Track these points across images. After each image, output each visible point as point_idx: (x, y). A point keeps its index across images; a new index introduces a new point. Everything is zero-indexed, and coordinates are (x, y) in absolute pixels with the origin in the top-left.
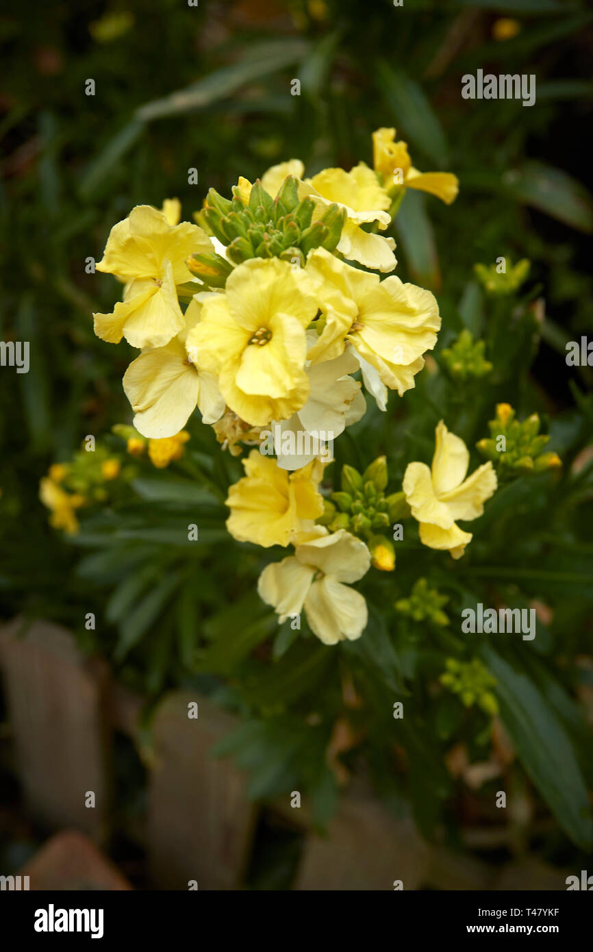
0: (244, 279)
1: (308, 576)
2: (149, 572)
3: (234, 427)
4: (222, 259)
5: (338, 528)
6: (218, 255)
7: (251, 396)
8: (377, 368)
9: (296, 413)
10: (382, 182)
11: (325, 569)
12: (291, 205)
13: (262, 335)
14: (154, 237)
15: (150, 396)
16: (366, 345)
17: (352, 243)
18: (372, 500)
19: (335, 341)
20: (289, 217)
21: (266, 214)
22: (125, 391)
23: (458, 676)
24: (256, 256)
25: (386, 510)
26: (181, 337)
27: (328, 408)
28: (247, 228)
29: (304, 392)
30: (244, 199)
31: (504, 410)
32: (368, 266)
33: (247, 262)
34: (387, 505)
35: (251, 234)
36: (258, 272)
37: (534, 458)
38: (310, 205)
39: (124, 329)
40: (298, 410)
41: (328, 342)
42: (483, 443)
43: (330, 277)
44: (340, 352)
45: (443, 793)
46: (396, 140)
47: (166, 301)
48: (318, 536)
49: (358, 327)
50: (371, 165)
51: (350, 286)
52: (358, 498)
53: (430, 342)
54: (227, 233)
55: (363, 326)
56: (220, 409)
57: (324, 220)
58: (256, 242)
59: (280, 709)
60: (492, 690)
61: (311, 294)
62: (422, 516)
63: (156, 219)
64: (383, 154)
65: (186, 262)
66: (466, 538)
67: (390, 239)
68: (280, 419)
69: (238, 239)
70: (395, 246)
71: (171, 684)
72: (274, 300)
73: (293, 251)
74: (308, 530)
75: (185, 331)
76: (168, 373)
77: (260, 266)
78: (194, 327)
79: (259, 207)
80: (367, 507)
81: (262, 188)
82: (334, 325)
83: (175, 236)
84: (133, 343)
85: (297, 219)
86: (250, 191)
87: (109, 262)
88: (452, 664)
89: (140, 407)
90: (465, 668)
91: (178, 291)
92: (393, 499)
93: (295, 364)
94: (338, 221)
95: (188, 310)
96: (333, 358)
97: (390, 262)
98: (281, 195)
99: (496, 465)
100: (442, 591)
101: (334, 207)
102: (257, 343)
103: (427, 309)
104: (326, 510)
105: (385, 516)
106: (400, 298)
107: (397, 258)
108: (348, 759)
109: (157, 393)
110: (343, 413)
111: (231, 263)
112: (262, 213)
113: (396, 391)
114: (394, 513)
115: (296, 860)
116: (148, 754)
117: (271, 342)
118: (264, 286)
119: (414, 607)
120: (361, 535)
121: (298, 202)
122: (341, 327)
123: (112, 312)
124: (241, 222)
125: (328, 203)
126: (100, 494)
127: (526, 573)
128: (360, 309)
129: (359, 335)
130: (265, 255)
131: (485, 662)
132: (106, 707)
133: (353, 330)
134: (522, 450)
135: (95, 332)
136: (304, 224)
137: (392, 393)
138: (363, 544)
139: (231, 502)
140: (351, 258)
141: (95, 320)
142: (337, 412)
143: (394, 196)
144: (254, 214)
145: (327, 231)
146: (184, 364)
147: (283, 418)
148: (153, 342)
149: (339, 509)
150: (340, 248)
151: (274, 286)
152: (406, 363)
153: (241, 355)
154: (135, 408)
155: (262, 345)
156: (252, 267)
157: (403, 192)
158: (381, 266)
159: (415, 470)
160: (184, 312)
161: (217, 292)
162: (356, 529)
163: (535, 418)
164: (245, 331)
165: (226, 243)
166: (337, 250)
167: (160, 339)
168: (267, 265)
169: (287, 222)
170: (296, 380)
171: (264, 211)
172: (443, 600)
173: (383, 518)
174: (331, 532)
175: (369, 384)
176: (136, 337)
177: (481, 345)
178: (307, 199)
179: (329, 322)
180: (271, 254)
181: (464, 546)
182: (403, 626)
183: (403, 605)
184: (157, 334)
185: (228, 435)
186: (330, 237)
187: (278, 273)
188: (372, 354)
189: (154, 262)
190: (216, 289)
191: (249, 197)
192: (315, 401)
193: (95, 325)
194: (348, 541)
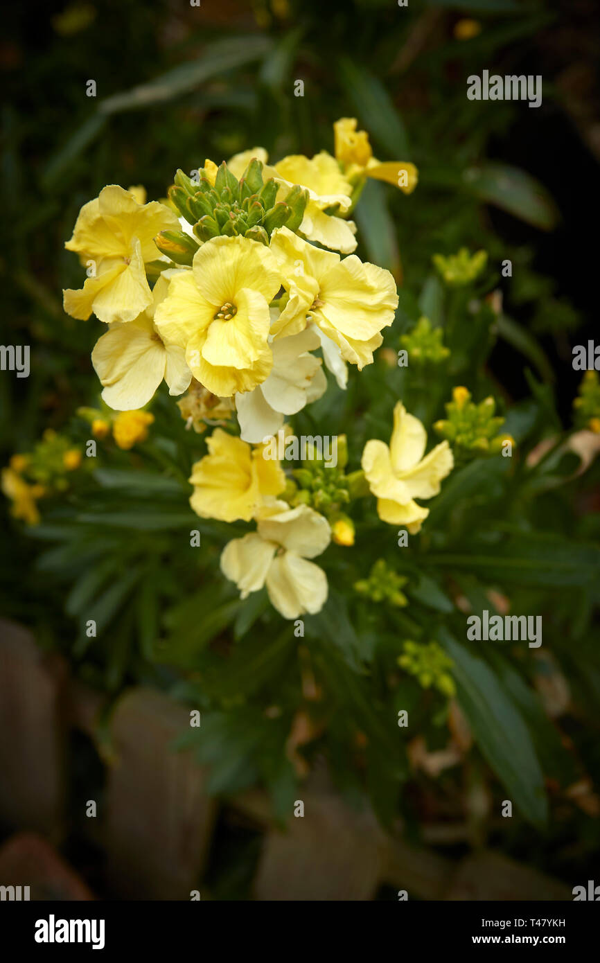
0: (211, 256)
1: (270, 551)
2: (109, 566)
3: (198, 405)
4: (189, 237)
5: (299, 504)
6: (186, 234)
7: (216, 367)
8: (337, 344)
9: (259, 386)
10: (343, 170)
11: (287, 544)
12: (255, 186)
13: (227, 310)
14: (122, 215)
15: (118, 370)
16: (327, 321)
17: (314, 225)
18: (332, 478)
19: (296, 317)
20: (254, 198)
21: (231, 195)
22: (94, 365)
23: (416, 658)
24: (222, 235)
25: (346, 487)
26: (149, 313)
27: (289, 383)
28: (214, 207)
29: (268, 365)
30: (210, 181)
31: (461, 393)
32: (329, 247)
33: (212, 239)
34: (347, 482)
35: (217, 213)
36: (224, 249)
37: (490, 439)
38: (274, 187)
39: (93, 305)
40: (261, 382)
41: (290, 316)
42: (440, 425)
43: (292, 255)
44: (302, 327)
45: (400, 776)
46: (358, 129)
47: (134, 279)
48: (280, 511)
49: (319, 304)
50: (332, 153)
51: (312, 264)
52: (318, 475)
53: (388, 320)
54: (195, 212)
55: (324, 303)
56: (187, 381)
57: (287, 201)
58: (222, 221)
59: (239, 700)
60: (448, 671)
61: (275, 270)
62: (380, 491)
63: (125, 198)
64: (344, 144)
65: (154, 240)
66: (423, 513)
67: (351, 222)
68: (244, 391)
69: (204, 217)
70: (355, 229)
71: (129, 681)
72: (239, 275)
73: (258, 229)
74: (270, 505)
75: (153, 307)
76: (135, 348)
77: (226, 243)
78: (162, 301)
79: (224, 188)
80: (327, 485)
81: (227, 170)
82: (296, 299)
83: (144, 215)
84: (102, 318)
85: (261, 200)
86: (216, 173)
87: (78, 241)
88: (410, 646)
89: (108, 381)
90: (422, 650)
91: (146, 269)
92: (353, 477)
93: (260, 337)
94: (302, 202)
95: (155, 287)
96: (296, 333)
97: (350, 243)
98: (246, 177)
99: (452, 445)
100: (400, 573)
101: (297, 189)
102: (223, 318)
103: (385, 288)
104: (288, 487)
105: (345, 493)
106: (359, 276)
107: (357, 240)
108: (308, 751)
109: (124, 367)
110: (304, 389)
111: (198, 241)
112: (228, 193)
113: (356, 366)
114: (354, 489)
115: (255, 859)
116: (107, 751)
117: (236, 317)
118: (230, 263)
119: (373, 588)
120: (322, 510)
121: (263, 185)
122: (303, 303)
123: (82, 288)
124: (208, 202)
125: (291, 185)
126: (62, 484)
127: (482, 560)
128: (321, 287)
129: (321, 312)
130: (230, 233)
131: (443, 646)
132: (64, 705)
133: (315, 307)
134: (478, 431)
135: (65, 308)
136: (268, 204)
137: (352, 368)
138: (323, 519)
139: (194, 479)
140: (313, 239)
141: (64, 297)
142: (299, 388)
143: (355, 184)
144: (220, 195)
145: (290, 211)
146: (152, 339)
147: (247, 390)
148: (122, 317)
149: (300, 486)
150: (302, 228)
151: (240, 262)
152: (366, 339)
153: (207, 329)
154: (103, 382)
155: (227, 320)
156: (218, 244)
157: (364, 181)
158: (342, 247)
159: (374, 448)
160: (152, 288)
161: (184, 268)
162: (317, 504)
163: (490, 402)
164: (211, 306)
165: (192, 222)
166: (300, 231)
167: (128, 314)
168: (233, 242)
169: (252, 202)
170: (260, 352)
171: (230, 191)
172: (400, 581)
173: (342, 494)
174: (292, 508)
175: (330, 363)
176: (105, 311)
177: (439, 332)
178: (271, 180)
179: (292, 297)
180: (236, 232)
181: (420, 522)
182: (362, 609)
183: (361, 586)
184: (125, 309)
185: (194, 413)
186: (293, 216)
187: (243, 250)
188: (332, 329)
189: (122, 241)
190: (183, 266)
191: (215, 179)
192: (277, 376)
193: (64, 302)
194: (308, 516)
